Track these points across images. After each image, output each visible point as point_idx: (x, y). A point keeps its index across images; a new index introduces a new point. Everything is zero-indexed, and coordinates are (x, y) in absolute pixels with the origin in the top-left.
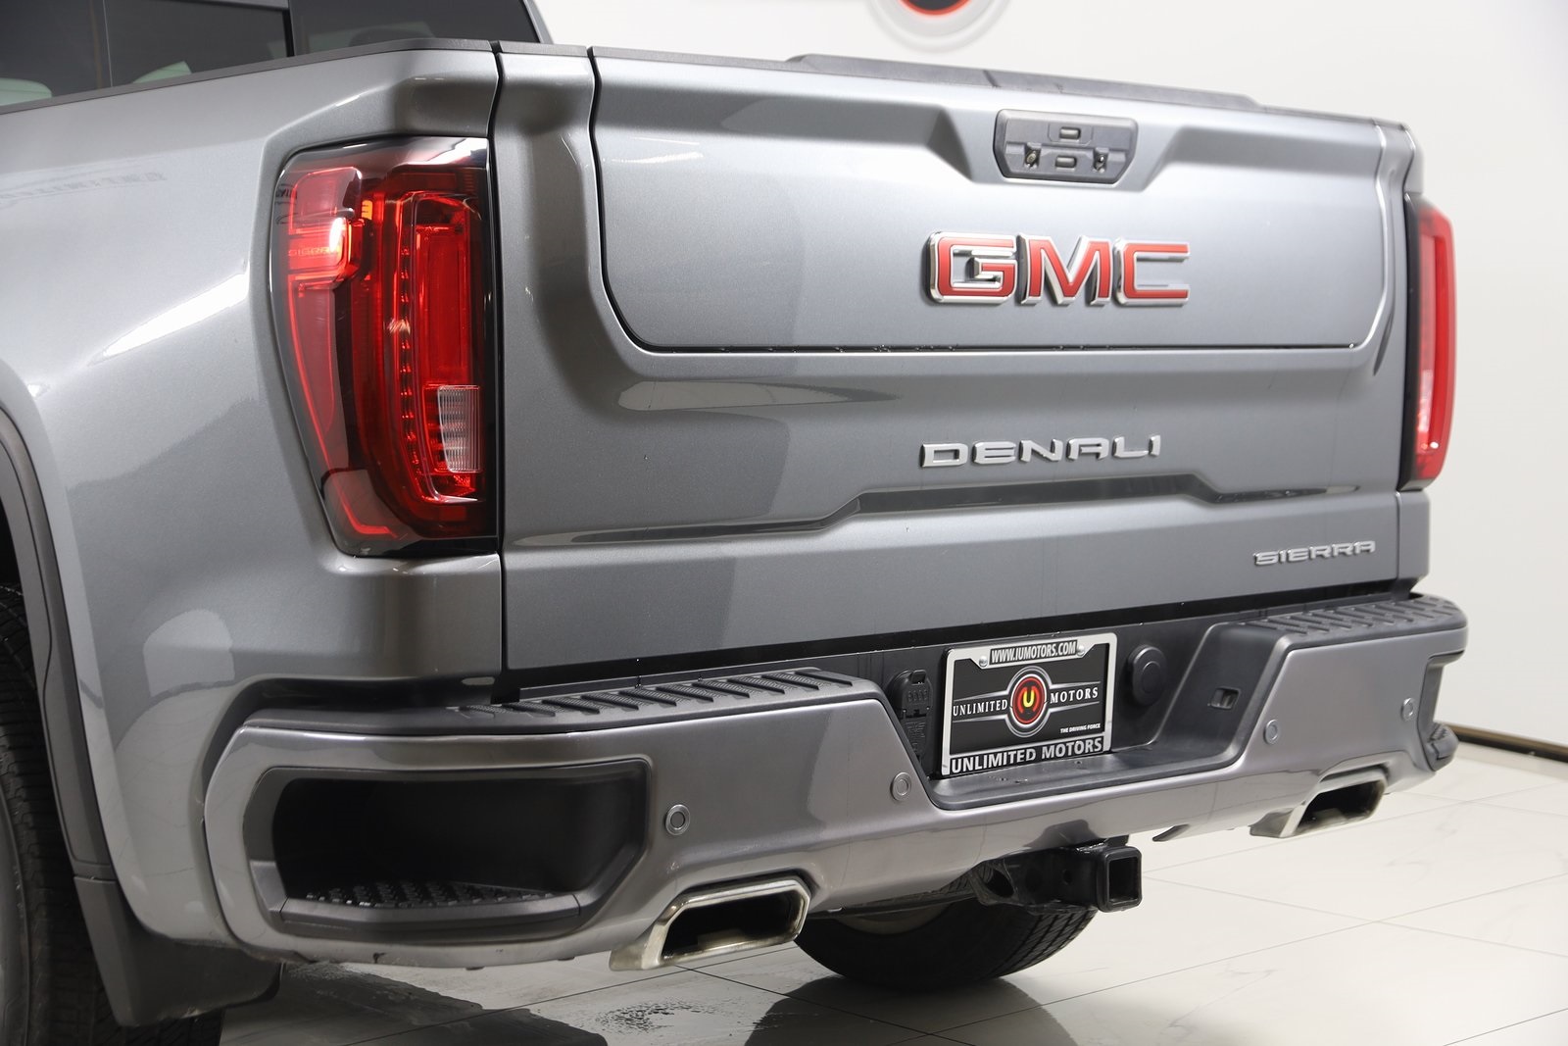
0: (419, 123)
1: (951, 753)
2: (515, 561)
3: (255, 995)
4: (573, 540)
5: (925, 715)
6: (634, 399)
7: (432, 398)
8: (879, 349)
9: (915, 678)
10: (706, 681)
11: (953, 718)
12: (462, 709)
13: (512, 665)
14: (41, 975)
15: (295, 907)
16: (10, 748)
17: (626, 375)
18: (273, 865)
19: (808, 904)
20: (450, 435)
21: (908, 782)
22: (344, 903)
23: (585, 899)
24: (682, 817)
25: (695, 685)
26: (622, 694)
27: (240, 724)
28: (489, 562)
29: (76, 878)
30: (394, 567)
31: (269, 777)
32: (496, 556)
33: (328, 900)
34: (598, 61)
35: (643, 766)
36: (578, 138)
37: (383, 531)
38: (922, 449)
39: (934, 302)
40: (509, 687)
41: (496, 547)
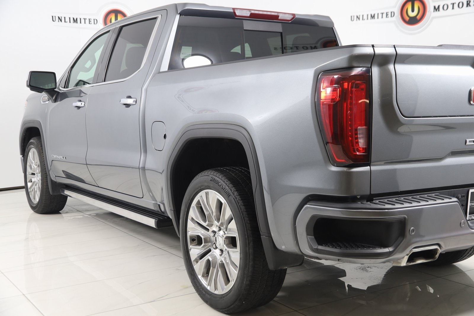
0: (355, 65)
1: (469, 214)
2: (373, 168)
3: (299, 264)
4: (384, 163)
5: (464, 205)
6: (401, 129)
7: (356, 130)
8: (457, 116)
9: (462, 196)
10: (414, 197)
11: (470, 206)
12: (362, 203)
13: (372, 193)
14: (251, 257)
15: (320, 247)
16: (243, 205)
17: (399, 123)
18: (313, 237)
19: (440, 251)
20: (360, 138)
21: (464, 223)
22: (333, 247)
23: (391, 249)
24: (413, 230)
25: (412, 198)
26: (396, 200)
27: (306, 204)
28: (367, 168)
29: (261, 236)
30: (345, 169)
31: (313, 217)
32: (369, 167)
33: (329, 246)
34: (396, 48)
35: (405, 218)
36: (391, 67)
37: (343, 161)
38: (466, 140)
39: (471, 104)
40: (370, 198)
41: (369, 165)
